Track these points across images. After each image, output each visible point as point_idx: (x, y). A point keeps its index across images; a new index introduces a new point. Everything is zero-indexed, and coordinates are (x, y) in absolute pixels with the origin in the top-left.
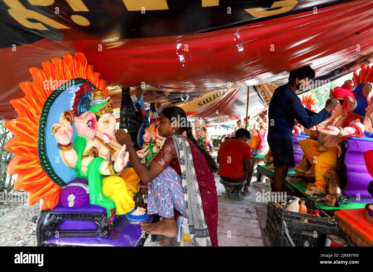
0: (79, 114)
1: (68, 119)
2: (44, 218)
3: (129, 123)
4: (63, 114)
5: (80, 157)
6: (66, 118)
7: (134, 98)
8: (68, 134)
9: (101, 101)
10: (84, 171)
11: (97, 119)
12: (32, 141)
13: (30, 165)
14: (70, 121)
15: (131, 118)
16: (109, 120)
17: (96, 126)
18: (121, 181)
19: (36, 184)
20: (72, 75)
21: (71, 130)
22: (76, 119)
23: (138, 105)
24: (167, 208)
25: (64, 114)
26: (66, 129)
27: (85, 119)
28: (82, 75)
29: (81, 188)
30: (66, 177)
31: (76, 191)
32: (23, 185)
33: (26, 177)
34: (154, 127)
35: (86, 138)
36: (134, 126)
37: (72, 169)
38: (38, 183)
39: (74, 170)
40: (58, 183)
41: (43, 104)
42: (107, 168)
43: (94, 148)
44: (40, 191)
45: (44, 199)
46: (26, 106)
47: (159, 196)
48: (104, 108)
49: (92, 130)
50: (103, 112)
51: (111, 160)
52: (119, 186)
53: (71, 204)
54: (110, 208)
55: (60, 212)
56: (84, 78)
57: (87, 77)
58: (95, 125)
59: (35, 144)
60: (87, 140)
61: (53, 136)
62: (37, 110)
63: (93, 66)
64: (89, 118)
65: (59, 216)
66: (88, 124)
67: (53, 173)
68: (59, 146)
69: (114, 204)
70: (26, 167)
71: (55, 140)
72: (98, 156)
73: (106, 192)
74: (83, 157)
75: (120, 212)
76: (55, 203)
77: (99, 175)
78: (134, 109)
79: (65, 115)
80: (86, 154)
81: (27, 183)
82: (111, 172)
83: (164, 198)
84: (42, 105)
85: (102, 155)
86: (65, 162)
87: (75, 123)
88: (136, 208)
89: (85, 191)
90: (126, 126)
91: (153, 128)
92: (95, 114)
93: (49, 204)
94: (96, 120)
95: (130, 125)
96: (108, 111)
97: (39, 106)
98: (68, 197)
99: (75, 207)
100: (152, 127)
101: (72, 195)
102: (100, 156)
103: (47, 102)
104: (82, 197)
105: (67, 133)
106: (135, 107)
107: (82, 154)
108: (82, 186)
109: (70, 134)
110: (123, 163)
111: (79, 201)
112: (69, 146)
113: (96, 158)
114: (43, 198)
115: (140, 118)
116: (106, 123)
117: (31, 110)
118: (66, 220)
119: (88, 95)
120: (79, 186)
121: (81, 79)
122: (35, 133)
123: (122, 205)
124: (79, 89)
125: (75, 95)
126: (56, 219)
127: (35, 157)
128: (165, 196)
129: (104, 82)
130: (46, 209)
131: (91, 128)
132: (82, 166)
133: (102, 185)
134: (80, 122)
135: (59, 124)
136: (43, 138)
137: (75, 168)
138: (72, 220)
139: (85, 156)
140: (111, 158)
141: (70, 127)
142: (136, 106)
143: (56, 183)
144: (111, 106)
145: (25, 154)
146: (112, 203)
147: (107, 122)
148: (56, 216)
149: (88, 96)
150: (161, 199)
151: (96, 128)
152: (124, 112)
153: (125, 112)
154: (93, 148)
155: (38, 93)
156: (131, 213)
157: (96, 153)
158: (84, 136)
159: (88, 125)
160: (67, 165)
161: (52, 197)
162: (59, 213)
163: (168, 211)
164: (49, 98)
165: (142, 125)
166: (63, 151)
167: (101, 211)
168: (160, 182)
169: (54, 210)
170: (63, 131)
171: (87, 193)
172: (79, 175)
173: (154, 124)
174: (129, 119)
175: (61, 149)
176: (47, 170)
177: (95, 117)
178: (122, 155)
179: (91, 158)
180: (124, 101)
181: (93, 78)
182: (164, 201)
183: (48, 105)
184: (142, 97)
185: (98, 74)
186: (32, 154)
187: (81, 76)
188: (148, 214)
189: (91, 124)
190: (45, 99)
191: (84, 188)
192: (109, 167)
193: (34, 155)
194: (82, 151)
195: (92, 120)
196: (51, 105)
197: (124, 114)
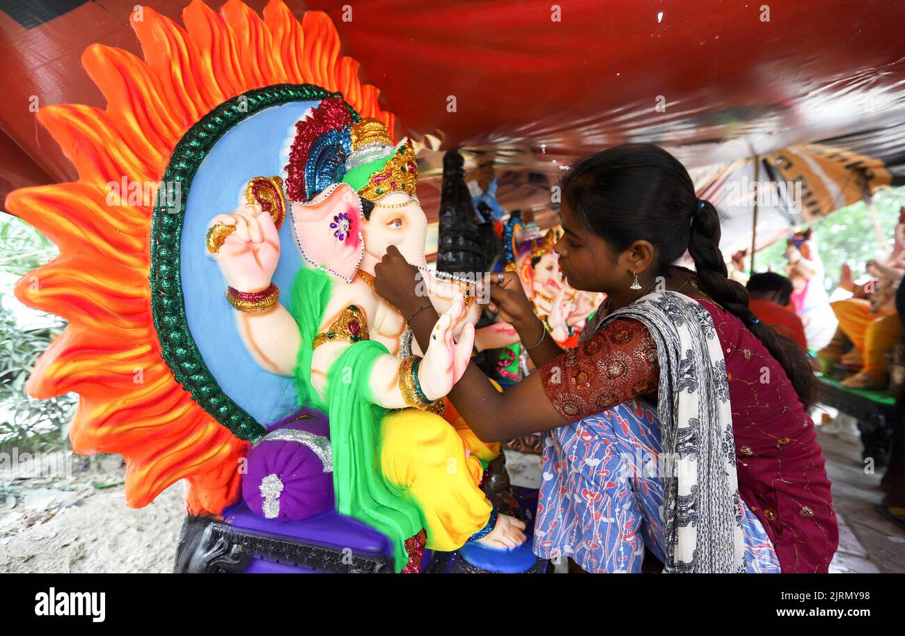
0: (311, 196)
1: (266, 206)
2: (194, 541)
3: (463, 251)
4: (247, 186)
5: (309, 340)
6: (260, 201)
7: (474, 188)
8: (260, 255)
9: (377, 153)
10: (319, 390)
11: (364, 212)
12: (125, 274)
13: (118, 363)
14: (272, 214)
15: (466, 238)
16: (403, 217)
17: (361, 237)
18: (445, 433)
19: (147, 433)
20: (289, 69)
21: (271, 243)
22: (297, 208)
23: (484, 208)
24: (619, 553)
25: (252, 184)
26: (256, 237)
27: (324, 209)
28: (322, 76)
29: (308, 450)
30: (262, 408)
31: (287, 463)
32: (91, 438)
33: (102, 410)
34: (529, 262)
35: (330, 274)
36: (474, 261)
37: (286, 380)
38: (155, 431)
39: (292, 382)
40: (234, 427)
41: (175, 143)
42: (393, 384)
43: (354, 308)
44: (168, 458)
45: (192, 480)
46: (93, 134)
47: (591, 504)
48: (389, 175)
49: (350, 249)
50: (384, 187)
51: (410, 351)
52: (437, 453)
53: (271, 510)
54: (404, 538)
55: (242, 528)
56: (331, 86)
57: (339, 86)
58: (360, 234)
59: (141, 286)
60: (332, 284)
61: (211, 259)
62: (147, 160)
63: (358, 64)
64: (341, 209)
65: (240, 540)
66: (335, 226)
67: (217, 392)
68: (232, 297)
69: (422, 518)
70: (98, 368)
71: (221, 276)
72: (368, 336)
73: (393, 468)
74: (319, 339)
75: (442, 542)
76: (227, 496)
77: (367, 406)
78: (474, 214)
79: (254, 188)
80: (326, 331)
81: (104, 430)
82: (409, 397)
83: (613, 515)
84: (167, 145)
85: (380, 334)
86: (256, 356)
87: (295, 225)
88: (492, 523)
89: (318, 463)
90: (454, 260)
91: (525, 267)
92: (360, 193)
93: (205, 497)
94: (361, 215)
95: (464, 256)
96: (399, 185)
97: (158, 149)
98: (260, 483)
99: (283, 518)
100: (524, 264)
101: (273, 477)
102: (374, 336)
103: (189, 136)
104: (306, 484)
105: (258, 250)
106: (477, 212)
107: (316, 331)
108: (308, 443)
109: (268, 256)
110: (452, 367)
111: (296, 499)
112: (267, 297)
113: (359, 343)
114: (189, 477)
115: (491, 240)
116: (394, 226)
117: (116, 154)
118: (259, 558)
119: (341, 139)
120: (300, 444)
121: (319, 89)
122: (138, 244)
123: (447, 521)
124: (311, 116)
125: (294, 132)
126: (229, 551)
127: (143, 332)
128: (617, 510)
129: (393, 120)
130: (199, 515)
131: (347, 243)
132: (314, 371)
133: (376, 443)
134: (308, 221)
135: (231, 216)
136: (170, 263)
137: (293, 375)
138: (278, 562)
139: (324, 335)
140: (410, 347)
141: (271, 232)
142: (479, 208)
143: (228, 426)
144: (411, 171)
145: (89, 320)
146: (410, 514)
147: (399, 221)
148: (231, 540)
149: (341, 142)
150: (598, 517)
151: (362, 244)
152: (449, 220)
153: (452, 220)
154: (349, 308)
155: (152, 98)
156: (478, 538)
157: (361, 325)
158: (322, 269)
159: (335, 230)
160: (267, 367)
161: (214, 474)
162: (237, 532)
163: (622, 565)
164: (198, 127)
165: (496, 259)
166: (245, 317)
167: (373, 548)
168: (598, 455)
169: (222, 519)
170: (243, 243)
171: (325, 470)
172: (307, 400)
173: (528, 254)
174: (461, 242)
175: (239, 308)
176: (192, 383)
177: (358, 205)
178: (449, 334)
179: (342, 344)
180: (449, 192)
181: (359, 96)
182: (609, 528)
183: (193, 149)
184: (494, 187)
185: (375, 91)
186: (128, 323)
187: (320, 79)
188: (536, 553)
189: (347, 229)
190: (182, 125)
191: (317, 450)
192: (402, 382)
193: (135, 327)
194: (315, 317)
195: (349, 217)
196: (207, 149)
197: (448, 226)
